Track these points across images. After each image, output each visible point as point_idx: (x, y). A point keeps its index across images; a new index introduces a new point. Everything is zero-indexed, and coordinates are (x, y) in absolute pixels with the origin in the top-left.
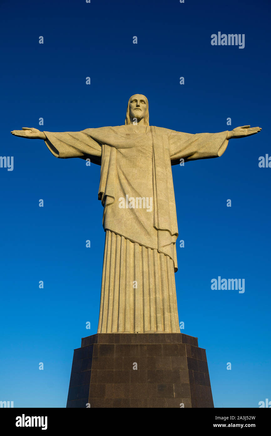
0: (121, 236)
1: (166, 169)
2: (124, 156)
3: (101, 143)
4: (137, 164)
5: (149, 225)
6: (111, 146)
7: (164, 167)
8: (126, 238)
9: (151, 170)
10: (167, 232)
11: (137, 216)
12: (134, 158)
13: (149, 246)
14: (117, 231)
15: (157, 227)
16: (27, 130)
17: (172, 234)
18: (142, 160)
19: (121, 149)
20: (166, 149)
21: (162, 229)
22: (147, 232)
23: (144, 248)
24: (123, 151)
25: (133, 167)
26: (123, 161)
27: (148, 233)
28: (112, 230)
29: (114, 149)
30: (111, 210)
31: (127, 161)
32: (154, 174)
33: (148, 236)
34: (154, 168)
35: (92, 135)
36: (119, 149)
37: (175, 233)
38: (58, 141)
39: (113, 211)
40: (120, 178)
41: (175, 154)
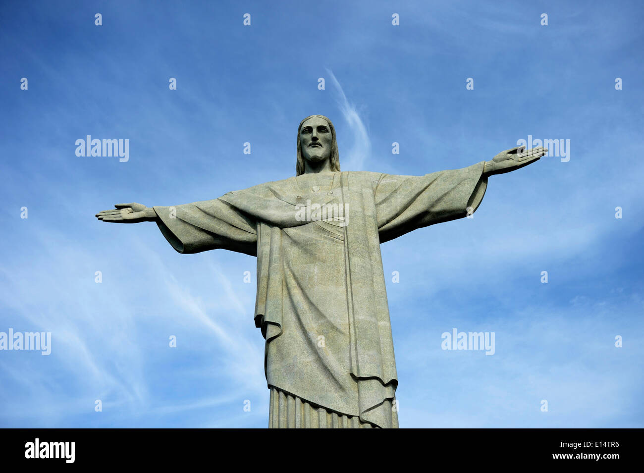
0: (294, 397)
1: (370, 256)
2: (295, 242)
3: (254, 220)
4: (318, 254)
5: (341, 371)
6: (271, 224)
7: (367, 254)
8: (304, 401)
9: (343, 263)
10: (374, 382)
11: (319, 357)
12: (312, 244)
13: (344, 412)
14: (287, 389)
15: (356, 374)
16: (124, 209)
17: (386, 382)
18: (326, 246)
19: (289, 229)
20: (370, 216)
21: (364, 376)
22: (340, 385)
23: (335, 415)
24: (291, 231)
25: (311, 262)
26: (294, 252)
27: (341, 388)
28: (279, 387)
29: (277, 229)
30: (275, 349)
31: (300, 250)
32: (348, 270)
33: (342, 394)
34: (347, 259)
35: (238, 206)
36: (285, 230)
37: (389, 380)
38: (179, 222)
39: (279, 351)
40: (290, 286)
41: (388, 222)
